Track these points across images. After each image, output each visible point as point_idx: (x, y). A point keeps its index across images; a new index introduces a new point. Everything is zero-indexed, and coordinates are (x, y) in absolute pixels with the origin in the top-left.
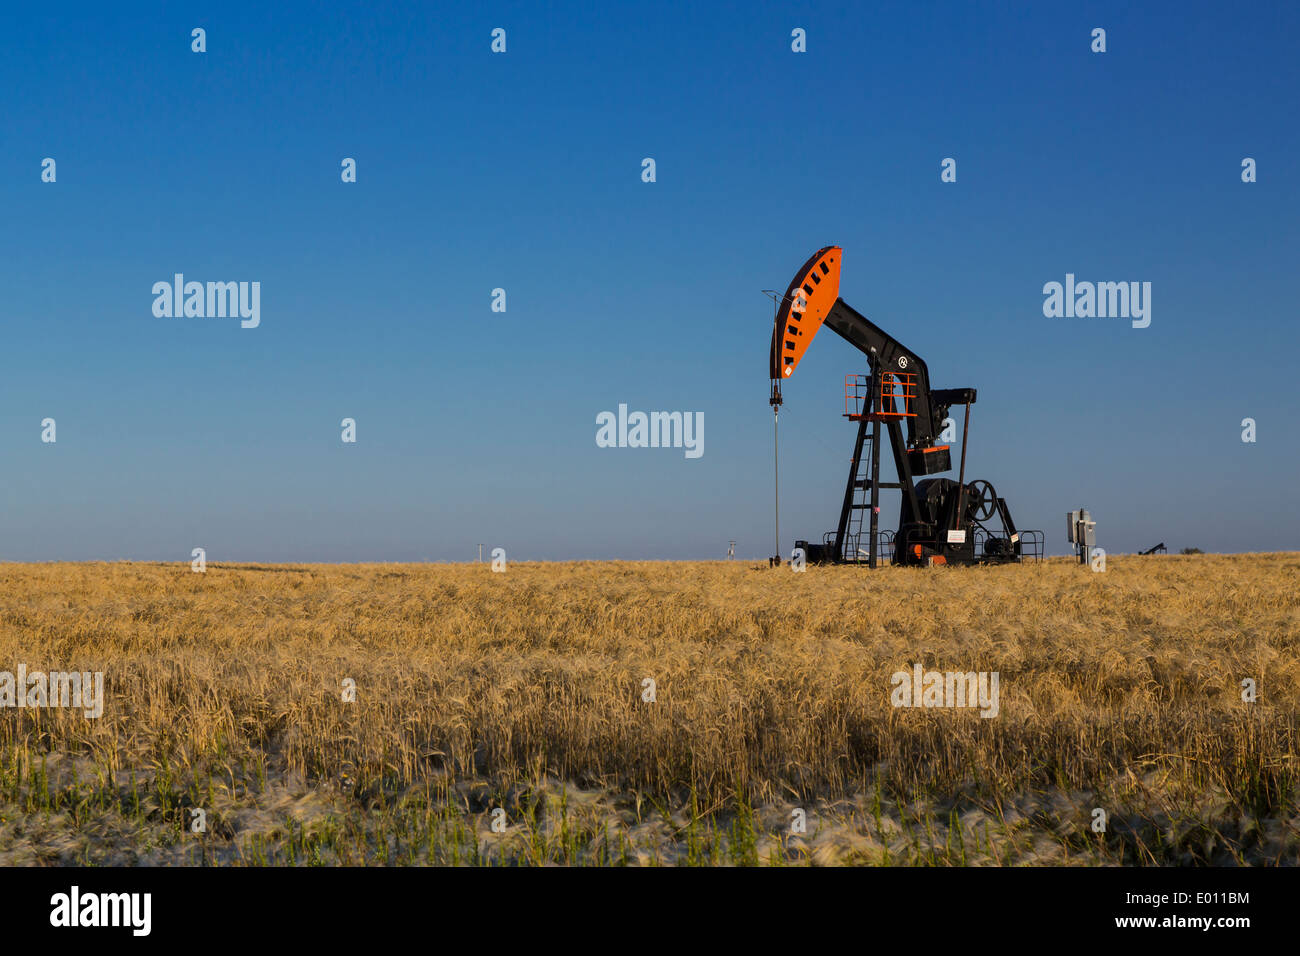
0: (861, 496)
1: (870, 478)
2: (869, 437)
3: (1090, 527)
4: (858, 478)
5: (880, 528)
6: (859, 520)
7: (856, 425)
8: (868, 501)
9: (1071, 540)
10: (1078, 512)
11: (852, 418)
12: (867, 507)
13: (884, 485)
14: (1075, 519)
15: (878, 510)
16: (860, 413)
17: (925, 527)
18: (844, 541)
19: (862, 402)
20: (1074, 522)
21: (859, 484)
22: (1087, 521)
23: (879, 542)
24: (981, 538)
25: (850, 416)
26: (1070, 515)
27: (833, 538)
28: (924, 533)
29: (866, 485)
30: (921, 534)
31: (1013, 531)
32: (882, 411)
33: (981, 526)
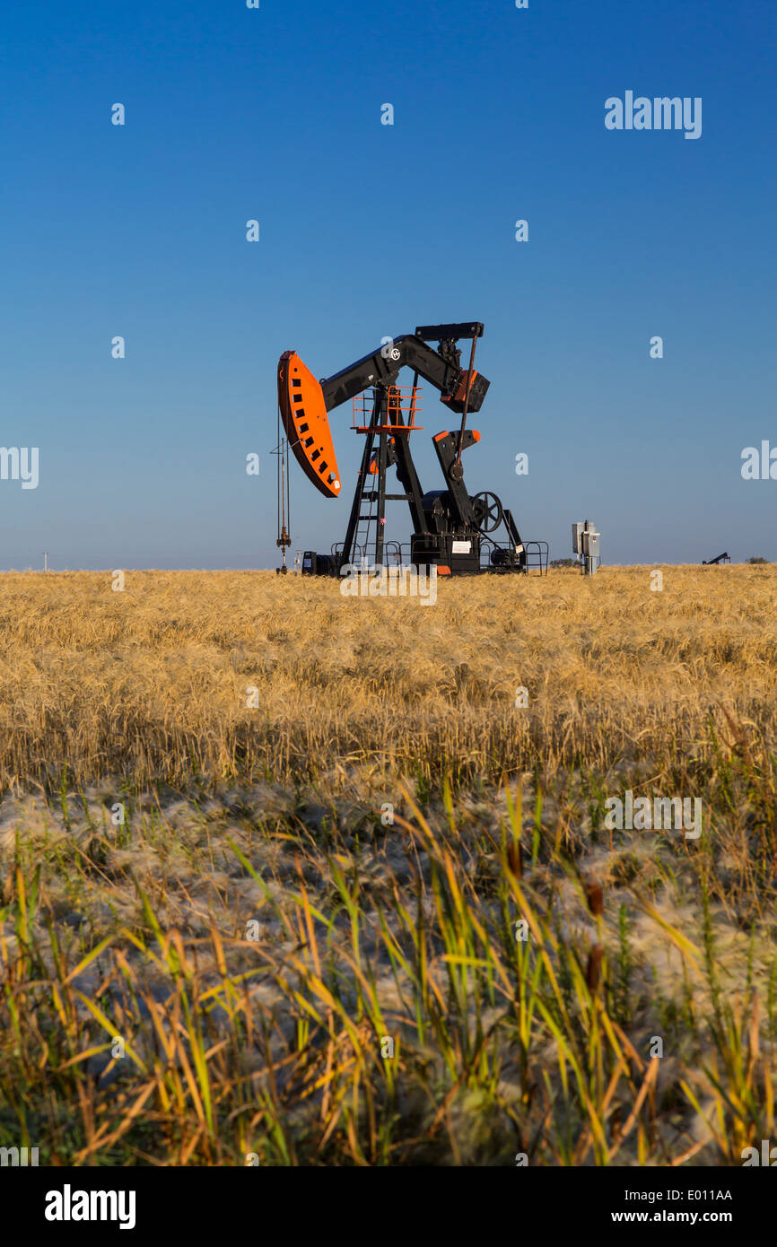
0: (367, 508)
1: (376, 489)
2: (375, 449)
3: (594, 538)
4: (365, 490)
5: (386, 538)
6: (366, 531)
7: (364, 437)
8: (374, 513)
9: (576, 551)
10: (583, 524)
11: (360, 431)
12: (373, 518)
13: (390, 497)
14: (580, 530)
15: (384, 521)
16: (368, 426)
17: (431, 538)
18: (351, 552)
19: (369, 415)
20: (579, 533)
21: (365, 495)
22: (592, 532)
23: (384, 553)
24: (486, 549)
25: (357, 428)
26: (575, 526)
27: (341, 549)
28: (431, 543)
29: (373, 496)
30: (427, 546)
31: (519, 542)
32: (389, 424)
33: (487, 537)
